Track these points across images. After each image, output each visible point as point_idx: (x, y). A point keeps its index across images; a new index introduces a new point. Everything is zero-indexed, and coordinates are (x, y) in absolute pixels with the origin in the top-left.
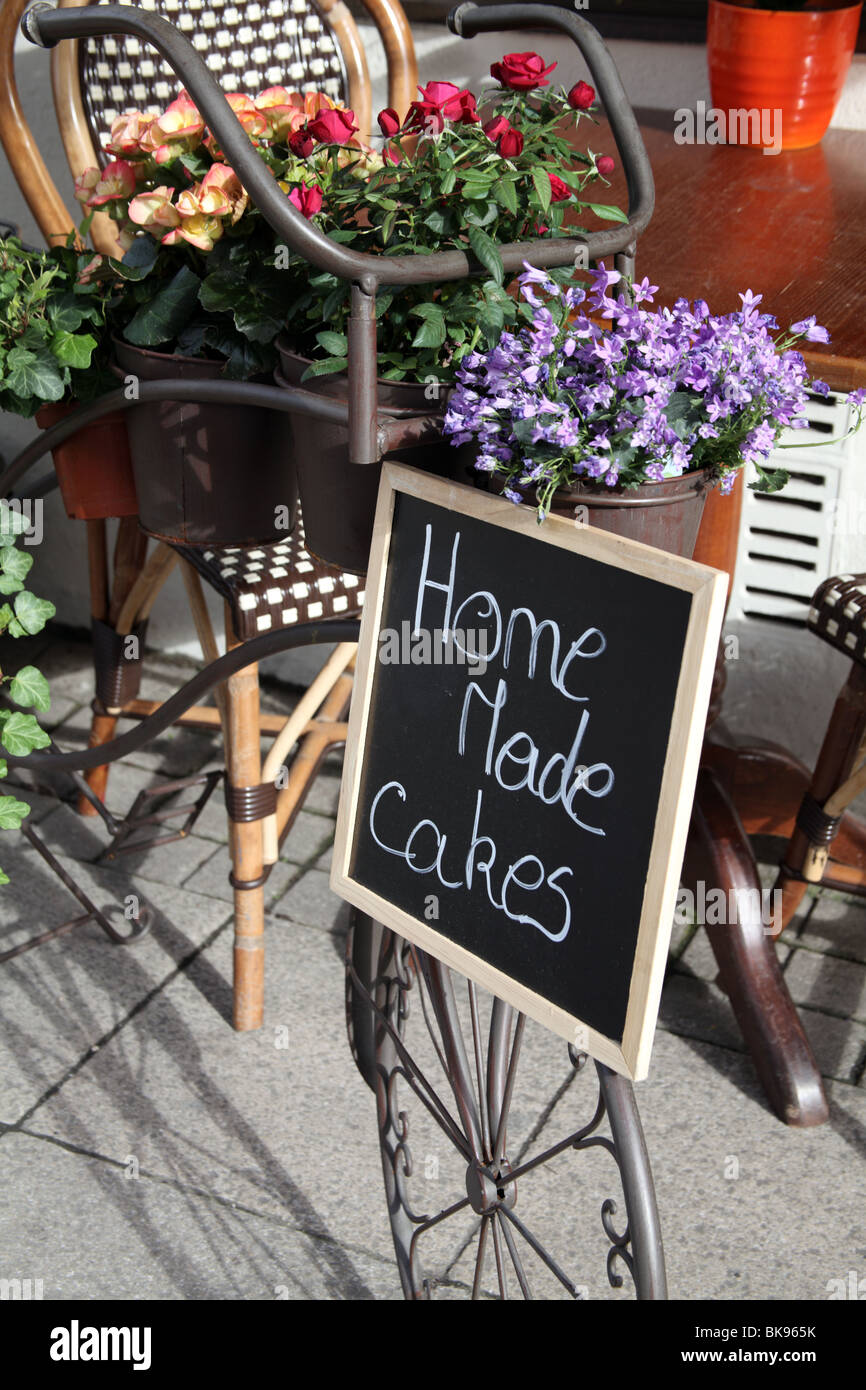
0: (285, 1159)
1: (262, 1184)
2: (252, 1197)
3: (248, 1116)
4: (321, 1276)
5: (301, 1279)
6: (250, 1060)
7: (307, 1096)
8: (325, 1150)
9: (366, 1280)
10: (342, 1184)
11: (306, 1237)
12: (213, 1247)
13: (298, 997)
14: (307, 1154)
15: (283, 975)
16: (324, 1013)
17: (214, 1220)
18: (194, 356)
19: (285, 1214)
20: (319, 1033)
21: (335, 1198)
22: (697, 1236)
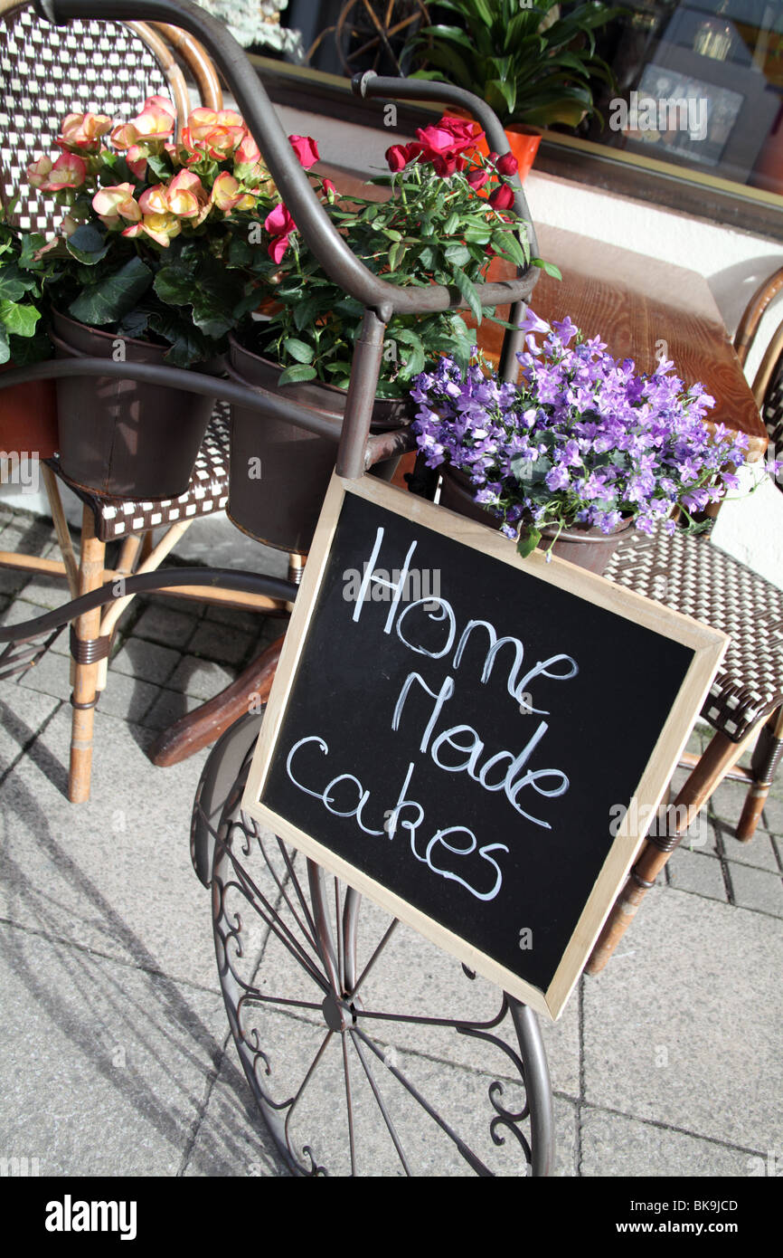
0: (120, 909)
1: (107, 932)
2: (101, 942)
3: (89, 874)
4: (160, 1006)
5: (147, 1010)
6: (84, 827)
7: (129, 855)
8: (148, 900)
9: (192, 1006)
10: (164, 927)
11: (145, 973)
12: (79, 988)
13: (111, 774)
14: (135, 904)
15: (98, 756)
16: (130, 786)
17: (77, 964)
18: (136, 338)
19: (128, 956)
20: (130, 804)
21: (160, 940)
22: (401, 950)
